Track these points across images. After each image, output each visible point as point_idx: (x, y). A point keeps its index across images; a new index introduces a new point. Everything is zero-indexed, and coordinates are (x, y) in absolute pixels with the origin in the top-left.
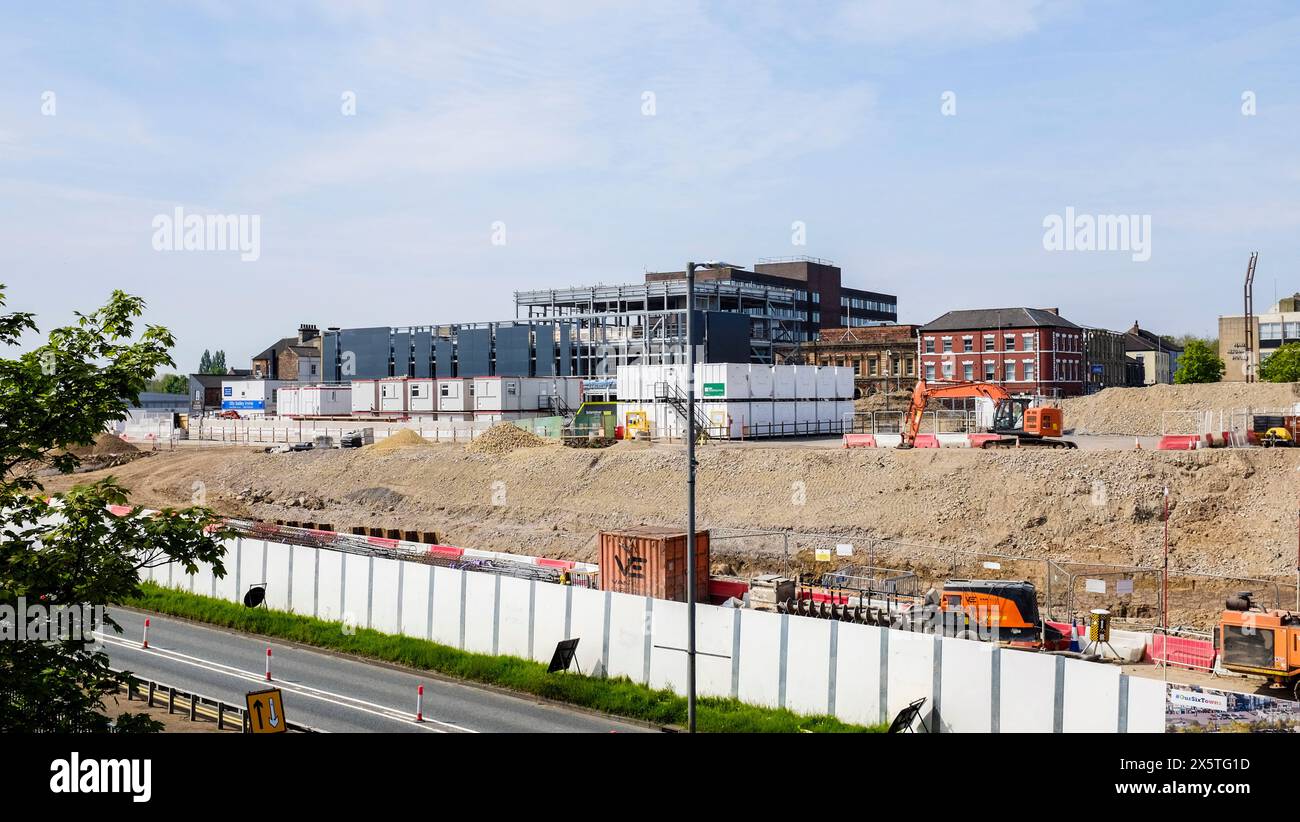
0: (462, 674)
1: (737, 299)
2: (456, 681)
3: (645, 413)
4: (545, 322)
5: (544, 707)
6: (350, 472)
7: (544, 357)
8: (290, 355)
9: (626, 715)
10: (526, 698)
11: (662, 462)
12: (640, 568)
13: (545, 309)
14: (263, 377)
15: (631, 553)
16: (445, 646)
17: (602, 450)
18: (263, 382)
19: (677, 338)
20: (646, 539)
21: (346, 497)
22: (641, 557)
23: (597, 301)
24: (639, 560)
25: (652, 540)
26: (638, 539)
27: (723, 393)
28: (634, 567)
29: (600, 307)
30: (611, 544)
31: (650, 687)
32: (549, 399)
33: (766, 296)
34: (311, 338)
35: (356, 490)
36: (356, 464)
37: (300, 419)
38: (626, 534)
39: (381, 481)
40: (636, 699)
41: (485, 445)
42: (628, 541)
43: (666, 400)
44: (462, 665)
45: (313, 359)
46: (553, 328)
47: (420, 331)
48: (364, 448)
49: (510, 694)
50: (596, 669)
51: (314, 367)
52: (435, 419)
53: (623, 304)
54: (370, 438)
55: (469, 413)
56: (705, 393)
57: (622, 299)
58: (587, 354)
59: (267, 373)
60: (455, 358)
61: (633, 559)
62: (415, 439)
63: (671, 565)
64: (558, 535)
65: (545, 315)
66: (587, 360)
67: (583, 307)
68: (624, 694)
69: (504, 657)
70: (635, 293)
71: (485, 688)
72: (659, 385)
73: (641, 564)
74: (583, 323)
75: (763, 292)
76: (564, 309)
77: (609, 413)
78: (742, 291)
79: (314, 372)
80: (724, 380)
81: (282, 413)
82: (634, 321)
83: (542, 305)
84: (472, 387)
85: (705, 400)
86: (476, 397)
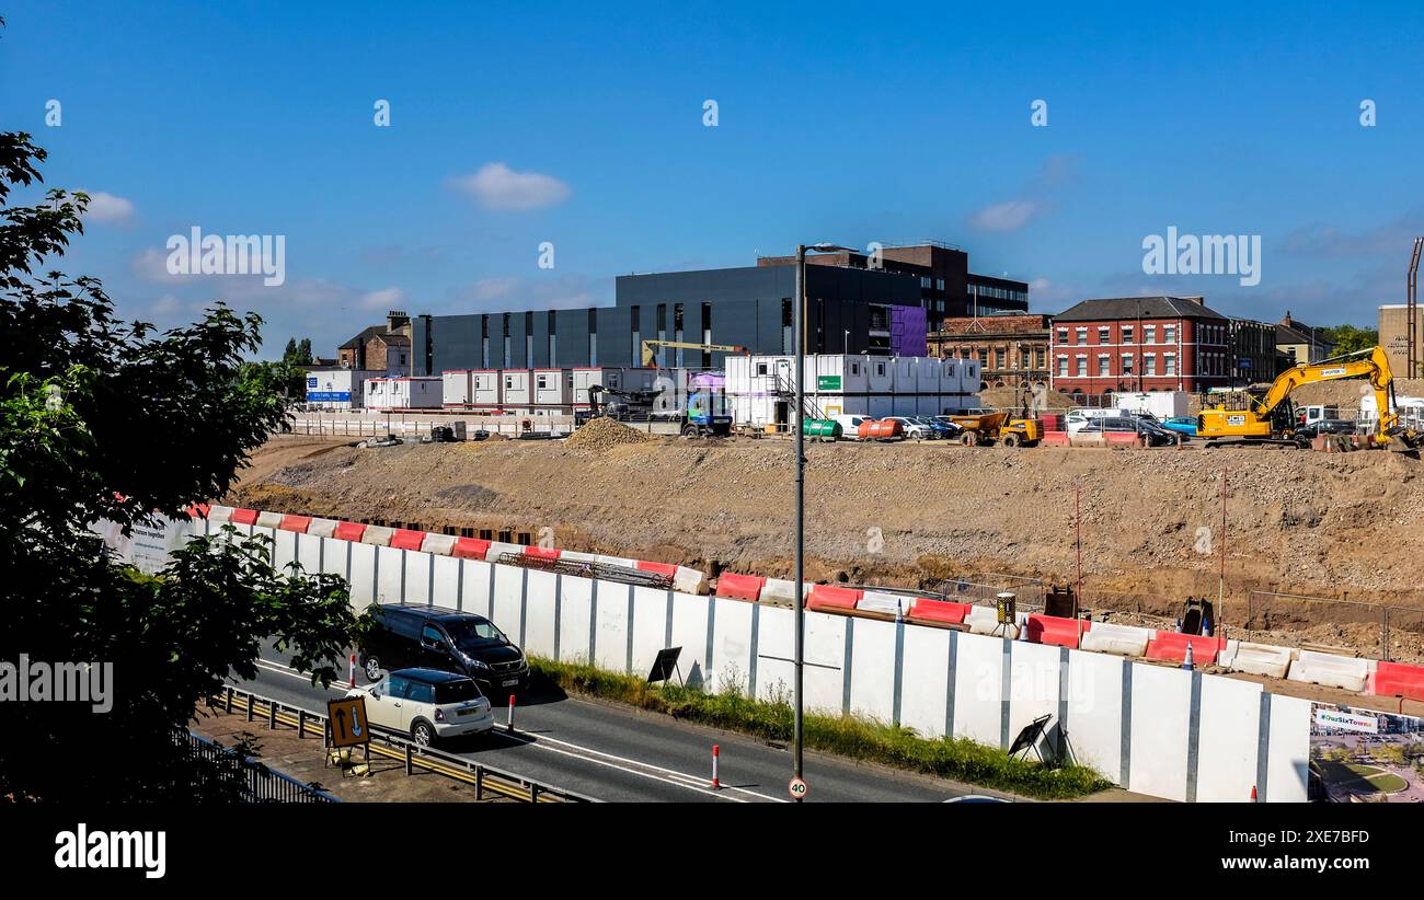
5: (643, 719)
6: (441, 469)
8: (377, 344)
11: (773, 460)
14: (350, 367)
17: (707, 448)
18: (350, 372)
21: (437, 495)
27: (839, 387)
34: (401, 325)
35: (447, 488)
36: (447, 460)
37: (388, 412)
39: (473, 479)
43: (778, 394)
45: (402, 349)
48: (456, 442)
51: (403, 357)
54: (462, 432)
55: (567, 406)
56: (820, 387)
59: (354, 363)
79: (404, 362)
80: (840, 371)
81: (370, 406)
84: (572, 378)
85: (819, 395)
86: (574, 388)
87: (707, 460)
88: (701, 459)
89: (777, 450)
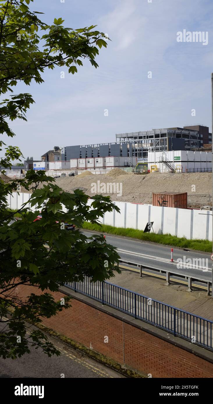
0: (115, 234)
1: (181, 135)
2: (113, 236)
3: (156, 166)
4: (124, 143)
5: (143, 243)
6: (72, 183)
7: (124, 152)
8: (52, 155)
9: (171, 245)
10: (137, 241)
11: (164, 178)
12: (166, 204)
13: (124, 139)
14: (44, 161)
15: (163, 199)
16: (109, 226)
17: (146, 175)
18: (45, 162)
19: (164, 146)
20: (168, 195)
21: (71, 190)
22: (166, 200)
23: (139, 136)
24: (166, 201)
25: (170, 195)
26: (165, 195)
27: (180, 159)
28: (164, 204)
29: (140, 138)
30: (156, 197)
31: (178, 236)
32: (128, 163)
33: (189, 133)
34: (58, 150)
35: (74, 188)
36: (73, 181)
37: (56, 170)
38: (161, 194)
39: (81, 185)
40: (174, 240)
41: (111, 174)
42: (162, 196)
43: (163, 162)
44: (115, 231)
45: (58, 156)
46: (127, 144)
47: (88, 146)
48: (75, 176)
49: (131, 240)
50: (159, 231)
51: (58, 158)
52: (95, 169)
53: (147, 136)
54: (77, 173)
55: (104, 167)
56: (174, 160)
57: (147, 135)
58: (137, 151)
59: (46, 160)
60: (99, 154)
61: (164, 201)
62: (90, 173)
63: (176, 203)
64: (134, 199)
65: (124, 140)
66: (137, 153)
67: (135, 138)
68: (170, 239)
69: (128, 229)
70: (151, 133)
71: (123, 238)
72: (160, 158)
73: (166, 203)
74: (135, 143)
75: (188, 132)
76: (130, 139)
77: (145, 166)
78: (182, 132)
79: (58, 159)
80: (180, 155)
81: (51, 169)
82: (150, 142)
83: (123, 138)
84: (105, 160)
85: (174, 162)
86: (106, 162)
87: (146, 178)
88: (144, 178)
89: (165, 175)
